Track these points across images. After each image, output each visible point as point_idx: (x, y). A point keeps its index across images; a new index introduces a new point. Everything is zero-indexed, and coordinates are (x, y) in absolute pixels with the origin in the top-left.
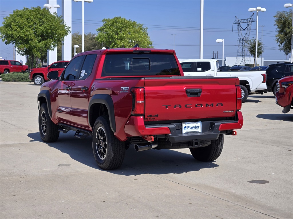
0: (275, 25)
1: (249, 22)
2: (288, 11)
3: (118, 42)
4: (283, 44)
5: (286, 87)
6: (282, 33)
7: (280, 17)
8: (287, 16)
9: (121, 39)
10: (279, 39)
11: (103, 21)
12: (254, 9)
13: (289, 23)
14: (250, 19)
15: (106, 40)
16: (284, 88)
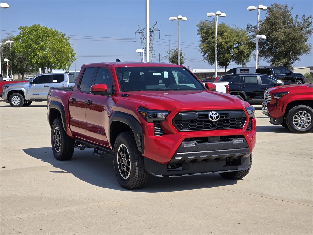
0: (198, 34)
1: (152, 31)
2: (211, 20)
3: (40, 53)
4: (207, 54)
5: (278, 98)
6: (205, 43)
7: (202, 26)
8: (209, 25)
9: (42, 49)
10: (202, 49)
11: (20, 29)
12: (175, 18)
13: (212, 32)
14: (153, 28)
15: (25, 50)
16: (276, 99)
